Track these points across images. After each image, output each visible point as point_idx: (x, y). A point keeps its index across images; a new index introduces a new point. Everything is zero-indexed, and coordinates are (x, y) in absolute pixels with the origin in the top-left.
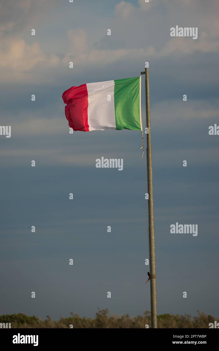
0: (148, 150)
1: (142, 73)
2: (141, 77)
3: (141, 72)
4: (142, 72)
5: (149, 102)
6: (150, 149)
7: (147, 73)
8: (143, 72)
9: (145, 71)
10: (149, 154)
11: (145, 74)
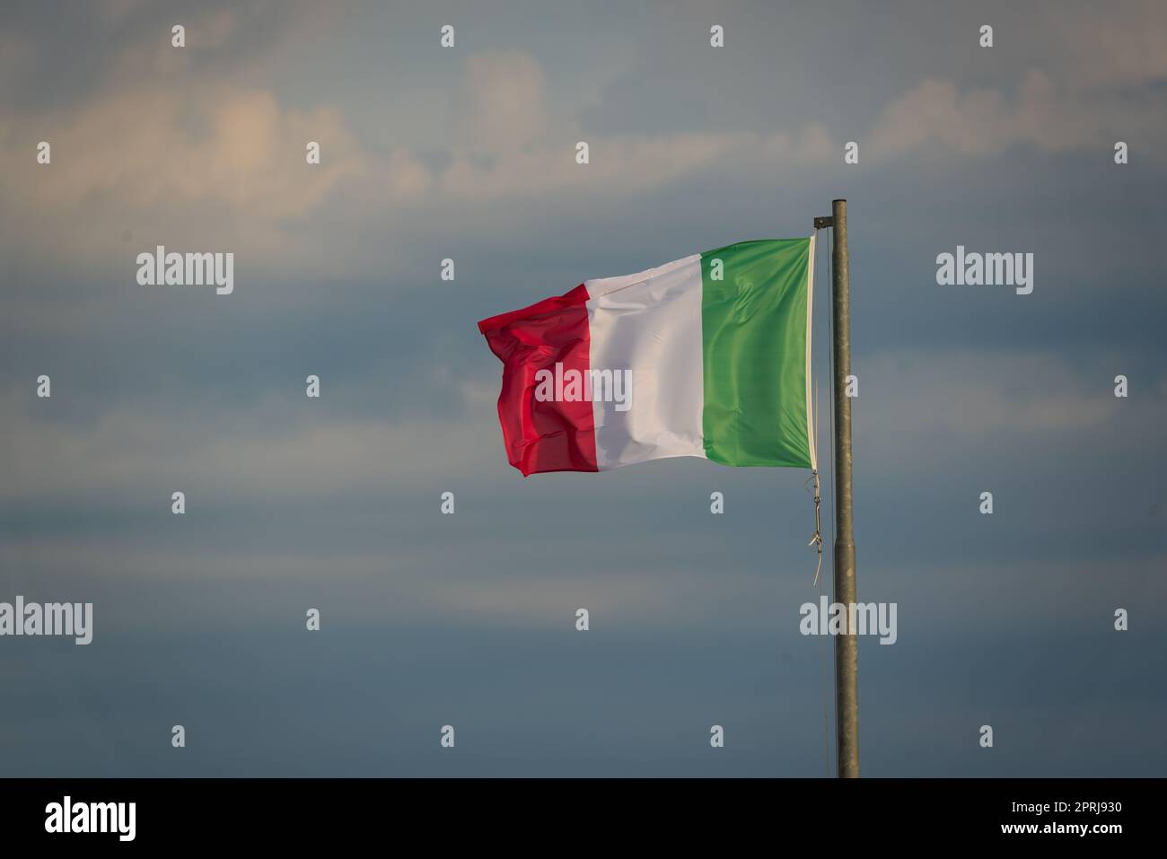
0: (839, 549)
1: (820, 223)
2: (813, 238)
3: (816, 219)
4: (820, 219)
5: (845, 346)
6: (849, 546)
7: (842, 221)
8: (823, 218)
9: (831, 215)
10: (844, 568)
11: (831, 229)
